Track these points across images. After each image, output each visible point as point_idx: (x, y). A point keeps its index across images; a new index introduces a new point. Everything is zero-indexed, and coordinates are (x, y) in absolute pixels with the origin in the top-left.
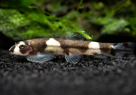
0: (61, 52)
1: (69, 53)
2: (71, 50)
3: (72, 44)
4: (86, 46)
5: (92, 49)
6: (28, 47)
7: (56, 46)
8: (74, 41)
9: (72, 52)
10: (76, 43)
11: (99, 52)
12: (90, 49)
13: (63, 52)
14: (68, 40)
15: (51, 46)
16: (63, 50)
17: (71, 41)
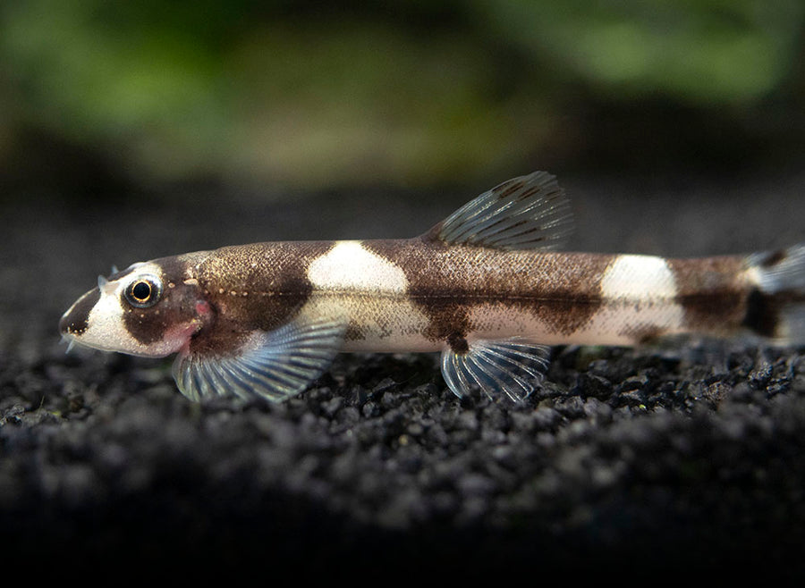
0: (412, 331)
1: (469, 337)
2: (479, 314)
3: (489, 279)
4: (583, 288)
5: (626, 303)
6: (179, 297)
7: (381, 295)
8: (500, 258)
9: (490, 327)
10: (517, 268)
11: (671, 320)
12: (614, 304)
13: (429, 333)
14: (460, 253)
15: (344, 293)
16: (426, 320)
17: (480, 255)
